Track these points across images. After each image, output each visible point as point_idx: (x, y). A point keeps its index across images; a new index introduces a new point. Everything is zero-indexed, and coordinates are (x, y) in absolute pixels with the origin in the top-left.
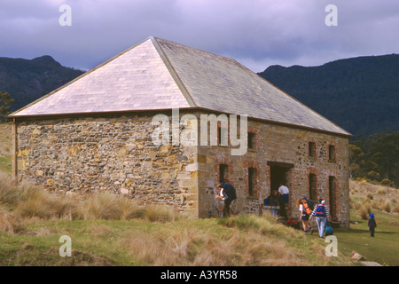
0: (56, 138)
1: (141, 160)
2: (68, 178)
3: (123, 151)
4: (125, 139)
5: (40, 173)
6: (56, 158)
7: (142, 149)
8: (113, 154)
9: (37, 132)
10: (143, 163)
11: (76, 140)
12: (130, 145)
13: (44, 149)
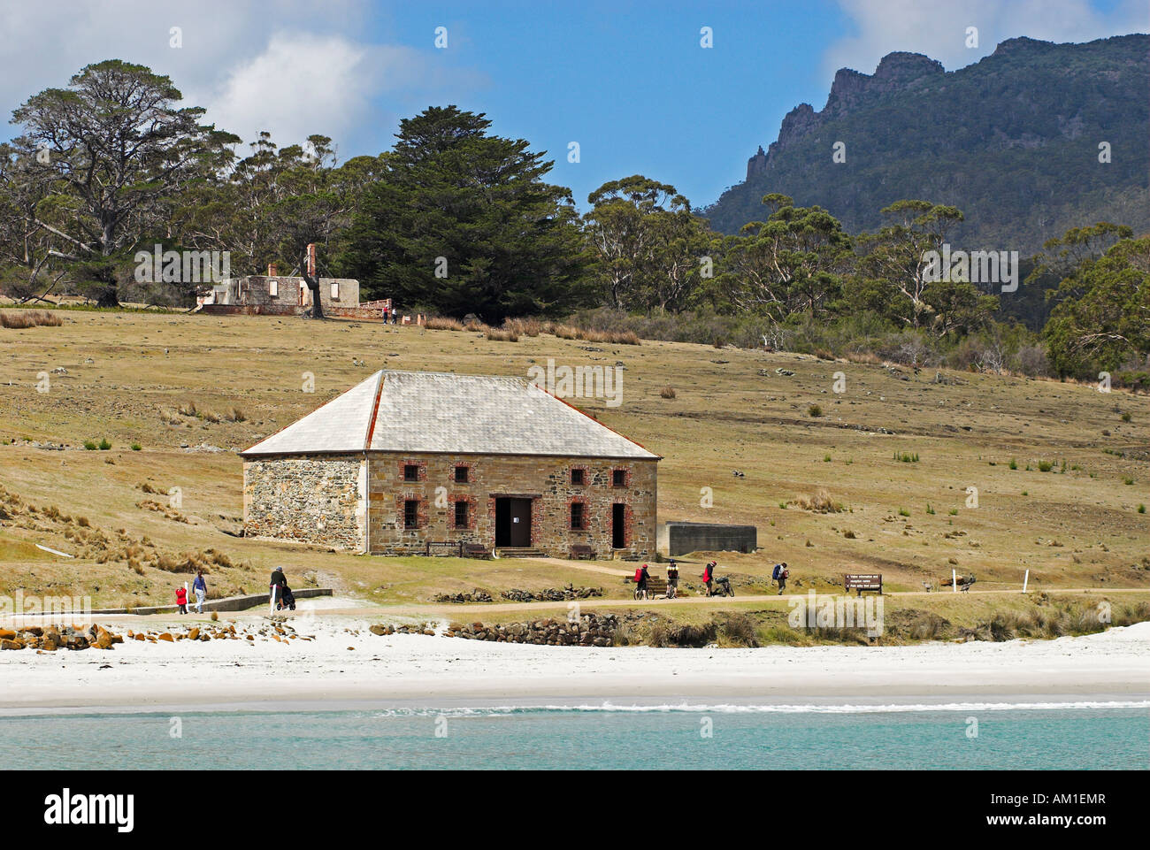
0: (273, 475)
1: (331, 497)
2: (282, 513)
3: (319, 488)
4: (320, 477)
5: (263, 507)
6: (273, 493)
7: (331, 487)
8: (312, 491)
9: (260, 468)
10: (333, 500)
11: (286, 477)
12: (324, 483)
13: (265, 485)
